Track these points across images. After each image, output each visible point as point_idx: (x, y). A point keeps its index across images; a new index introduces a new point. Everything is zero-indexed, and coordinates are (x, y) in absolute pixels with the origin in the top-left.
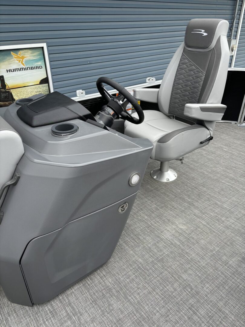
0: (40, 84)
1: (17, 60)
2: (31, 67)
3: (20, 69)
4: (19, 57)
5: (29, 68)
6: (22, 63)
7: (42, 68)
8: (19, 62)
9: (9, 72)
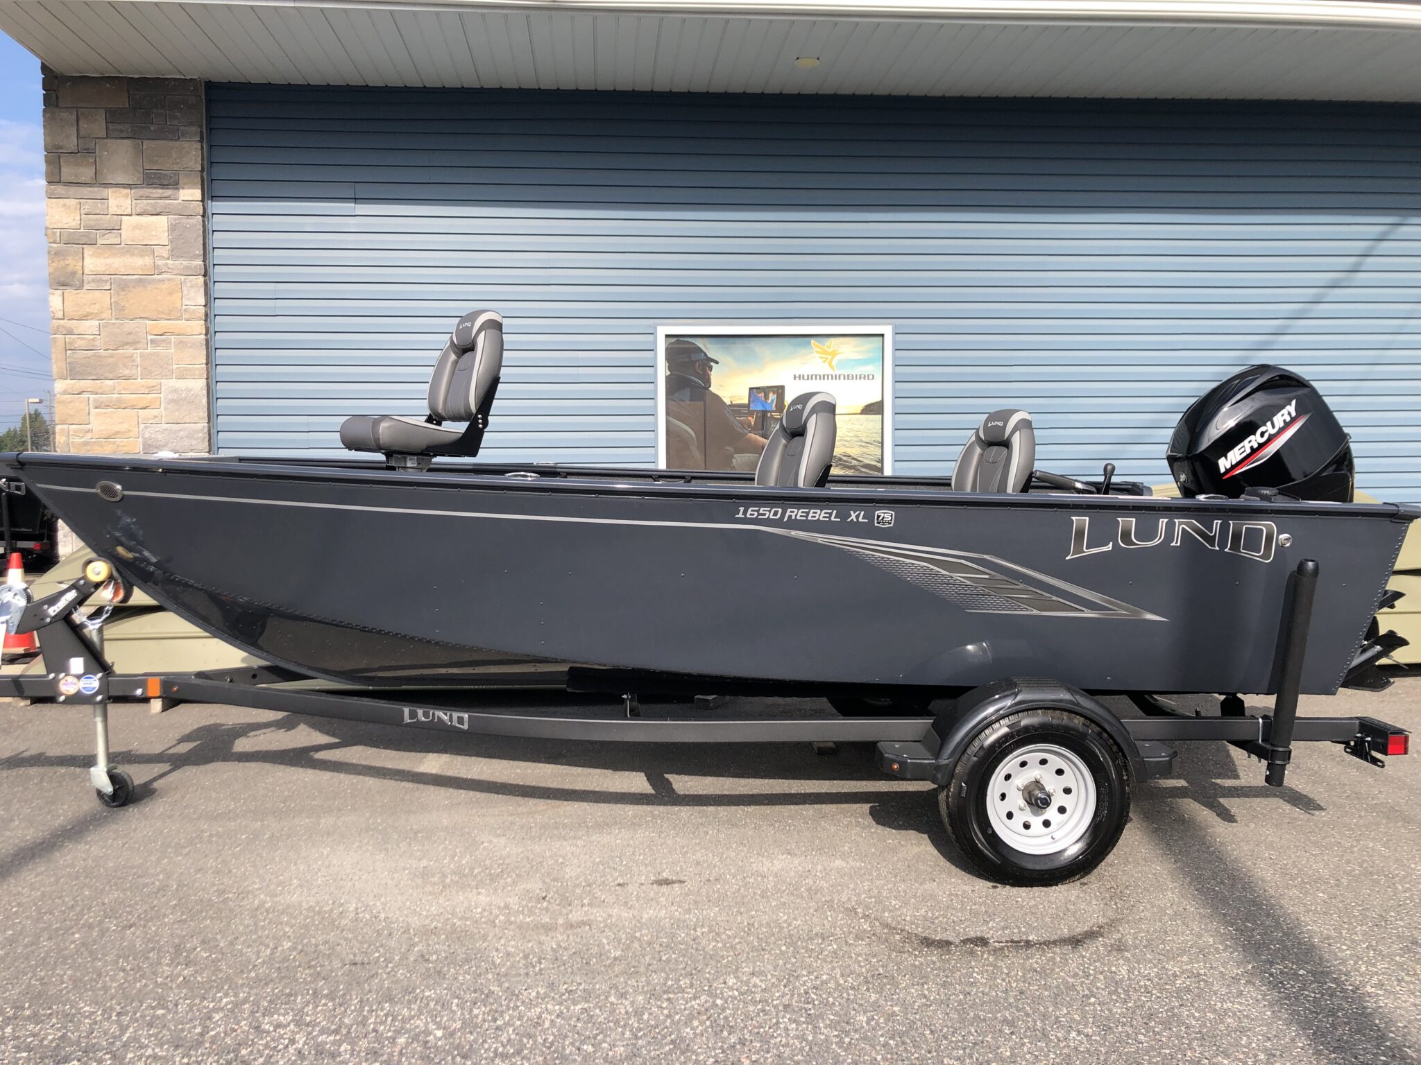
0: (861, 414)
1: (821, 358)
2: (848, 375)
3: (824, 376)
4: (826, 352)
5: (842, 377)
6: (830, 364)
7: (873, 378)
8: (824, 362)
9: (797, 379)
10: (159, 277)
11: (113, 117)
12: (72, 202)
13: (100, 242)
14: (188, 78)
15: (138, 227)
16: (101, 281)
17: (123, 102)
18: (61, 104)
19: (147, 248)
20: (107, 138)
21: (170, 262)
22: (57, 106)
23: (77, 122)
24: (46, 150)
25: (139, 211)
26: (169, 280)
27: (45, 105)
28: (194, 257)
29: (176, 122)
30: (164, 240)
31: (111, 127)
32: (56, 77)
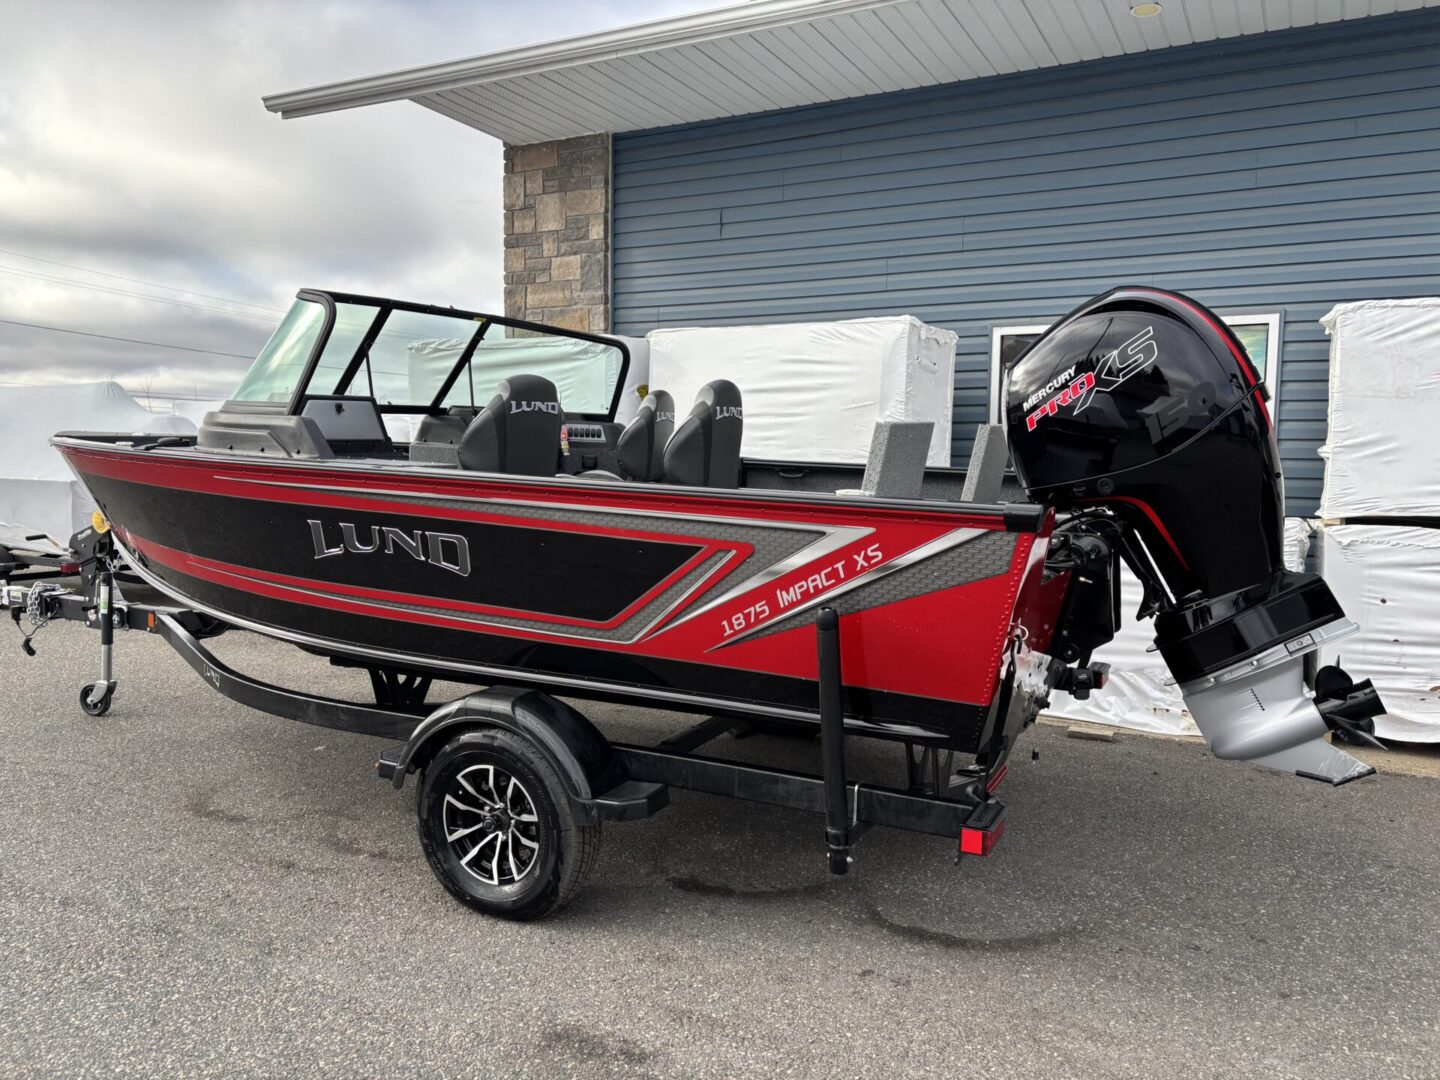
10: (574, 307)
11: (549, 174)
12: (520, 250)
13: (538, 281)
14: (598, 132)
15: (560, 266)
16: (535, 313)
17: (553, 162)
18: (516, 170)
19: (566, 285)
20: (544, 193)
21: (582, 294)
22: (512, 171)
23: (525, 182)
24: (505, 208)
25: (562, 251)
26: (582, 309)
27: (506, 172)
28: (596, 290)
29: (588, 173)
30: (578, 277)
31: (546, 184)
32: (512, 148)
